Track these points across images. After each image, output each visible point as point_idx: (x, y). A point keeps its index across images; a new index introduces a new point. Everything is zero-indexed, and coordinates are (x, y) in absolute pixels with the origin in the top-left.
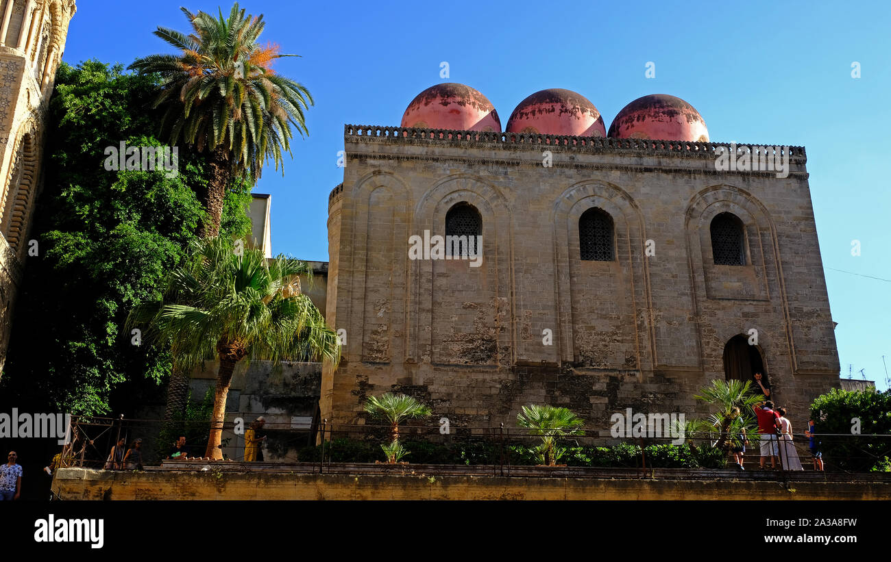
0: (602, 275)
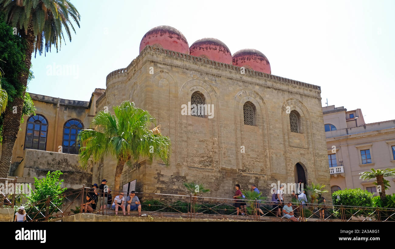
0: (252, 132)
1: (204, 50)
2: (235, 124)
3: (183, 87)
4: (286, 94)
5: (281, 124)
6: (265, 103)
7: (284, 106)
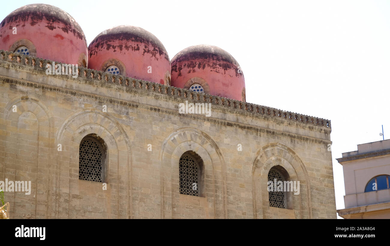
0: (195, 207)
1: (115, 51)
2: (162, 193)
3: (65, 126)
4: (262, 135)
5: (251, 193)
6: (220, 154)
7: (259, 158)
